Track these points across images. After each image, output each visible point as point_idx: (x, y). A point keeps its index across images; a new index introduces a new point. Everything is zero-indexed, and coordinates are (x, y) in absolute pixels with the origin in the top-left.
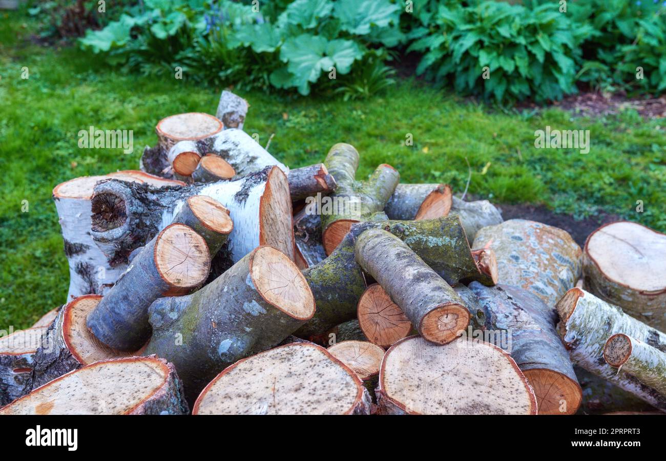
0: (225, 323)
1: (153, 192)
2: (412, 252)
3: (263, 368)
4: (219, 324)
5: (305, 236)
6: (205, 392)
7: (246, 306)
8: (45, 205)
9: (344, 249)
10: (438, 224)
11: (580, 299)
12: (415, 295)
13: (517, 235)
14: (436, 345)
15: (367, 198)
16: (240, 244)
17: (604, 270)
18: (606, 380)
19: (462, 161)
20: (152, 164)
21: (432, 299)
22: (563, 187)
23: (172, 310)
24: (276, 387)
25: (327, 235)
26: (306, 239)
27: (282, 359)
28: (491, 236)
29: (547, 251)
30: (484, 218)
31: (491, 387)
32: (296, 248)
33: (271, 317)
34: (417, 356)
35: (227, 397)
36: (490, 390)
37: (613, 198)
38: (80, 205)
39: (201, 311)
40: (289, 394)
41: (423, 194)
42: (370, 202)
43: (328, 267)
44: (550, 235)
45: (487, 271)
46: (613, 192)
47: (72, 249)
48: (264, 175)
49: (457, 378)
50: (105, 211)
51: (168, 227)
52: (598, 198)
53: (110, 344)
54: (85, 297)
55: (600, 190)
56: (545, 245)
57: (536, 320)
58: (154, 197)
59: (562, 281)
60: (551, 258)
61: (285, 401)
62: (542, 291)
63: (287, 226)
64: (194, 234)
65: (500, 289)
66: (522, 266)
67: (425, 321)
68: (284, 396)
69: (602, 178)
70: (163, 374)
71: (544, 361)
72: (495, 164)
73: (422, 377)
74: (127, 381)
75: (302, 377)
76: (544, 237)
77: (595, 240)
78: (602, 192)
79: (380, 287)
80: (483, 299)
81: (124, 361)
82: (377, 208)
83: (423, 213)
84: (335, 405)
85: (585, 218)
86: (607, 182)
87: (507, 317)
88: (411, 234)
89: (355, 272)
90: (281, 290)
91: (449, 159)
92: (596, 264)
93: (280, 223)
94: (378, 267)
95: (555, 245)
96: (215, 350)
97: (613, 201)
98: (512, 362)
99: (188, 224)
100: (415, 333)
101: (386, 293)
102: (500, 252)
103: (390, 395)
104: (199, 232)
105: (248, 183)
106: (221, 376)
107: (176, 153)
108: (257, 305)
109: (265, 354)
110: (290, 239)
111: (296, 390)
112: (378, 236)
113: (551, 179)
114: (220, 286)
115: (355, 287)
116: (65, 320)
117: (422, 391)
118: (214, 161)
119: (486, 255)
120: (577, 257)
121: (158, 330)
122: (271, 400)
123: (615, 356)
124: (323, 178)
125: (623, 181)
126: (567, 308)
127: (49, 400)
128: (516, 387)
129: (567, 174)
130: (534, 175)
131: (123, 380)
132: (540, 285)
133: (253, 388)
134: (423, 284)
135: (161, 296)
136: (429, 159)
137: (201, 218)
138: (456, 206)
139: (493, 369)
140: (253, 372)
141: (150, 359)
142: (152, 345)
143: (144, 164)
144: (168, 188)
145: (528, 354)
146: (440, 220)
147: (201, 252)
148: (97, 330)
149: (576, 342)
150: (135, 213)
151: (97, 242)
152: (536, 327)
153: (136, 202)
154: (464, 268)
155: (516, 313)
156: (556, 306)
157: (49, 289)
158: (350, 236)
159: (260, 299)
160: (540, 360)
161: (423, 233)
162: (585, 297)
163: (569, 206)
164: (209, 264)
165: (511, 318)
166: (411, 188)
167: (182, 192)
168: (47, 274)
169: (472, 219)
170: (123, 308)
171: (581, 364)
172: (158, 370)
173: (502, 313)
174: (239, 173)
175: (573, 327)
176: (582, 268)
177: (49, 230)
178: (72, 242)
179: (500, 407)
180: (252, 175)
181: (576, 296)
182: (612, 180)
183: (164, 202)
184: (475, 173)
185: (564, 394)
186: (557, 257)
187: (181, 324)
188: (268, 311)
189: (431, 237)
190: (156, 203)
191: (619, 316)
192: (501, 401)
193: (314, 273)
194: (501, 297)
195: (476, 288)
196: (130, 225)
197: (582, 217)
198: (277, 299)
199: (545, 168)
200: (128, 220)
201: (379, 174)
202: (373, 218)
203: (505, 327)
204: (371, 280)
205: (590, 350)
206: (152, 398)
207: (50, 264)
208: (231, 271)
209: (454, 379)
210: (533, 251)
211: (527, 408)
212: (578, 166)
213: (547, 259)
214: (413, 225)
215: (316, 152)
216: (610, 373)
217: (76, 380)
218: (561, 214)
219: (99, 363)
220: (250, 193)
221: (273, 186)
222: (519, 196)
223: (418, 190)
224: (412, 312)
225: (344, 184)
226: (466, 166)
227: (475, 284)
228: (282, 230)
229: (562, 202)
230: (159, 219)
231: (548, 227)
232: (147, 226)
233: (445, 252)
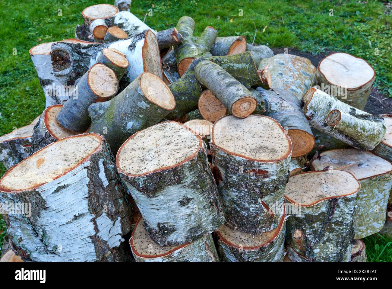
0: (129, 114)
1: (84, 48)
2: (226, 72)
3: (151, 134)
4: (125, 114)
5: (168, 68)
6: (122, 148)
7: (139, 104)
8: (27, 63)
9: (189, 73)
10: (239, 57)
11: (315, 93)
12: (228, 93)
13: (282, 62)
14: (240, 119)
15: (200, 45)
16: (134, 74)
17: (328, 79)
18: (327, 134)
19: (252, 26)
20: (82, 34)
21: (237, 95)
22: (306, 37)
23: (100, 109)
24: (158, 144)
25: (180, 67)
26: (169, 70)
27: (160, 130)
28: (268, 64)
29: (298, 70)
30: (264, 54)
31: (268, 138)
32: (164, 75)
33: (153, 109)
34: (230, 125)
35: (133, 150)
36: (268, 139)
37: (334, 42)
38: (45, 58)
39: (115, 108)
40: (165, 146)
41: (230, 42)
42: (202, 47)
43: (181, 82)
44: (299, 61)
45: (266, 81)
46: (334, 38)
47: (45, 83)
48: (143, 35)
49: (251, 134)
50: (59, 60)
51: (94, 65)
52: (325, 43)
53: (70, 129)
54: (54, 106)
55: (326, 38)
56: (297, 67)
57: (292, 105)
58: (84, 51)
59: (305, 85)
60: (300, 73)
61: (163, 150)
62: (295, 91)
63: (158, 63)
64: (108, 69)
65: (273, 90)
66: (284, 79)
67: (233, 107)
68: (162, 147)
69: (328, 31)
70: (99, 141)
71: (296, 125)
72: (270, 26)
73: (233, 135)
74: (81, 145)
75: (171, 137)
76: (296, 62)
77: (323, 63)
78: (328, 39)
79: (209, 91)
80: (264, 96)
81: (79, 136)
82: (206, 51)
83: (231, 52)
84: (189, 150)
85: (318, 54)
86: (331, 33)
87: (277, 104)
88: (225, 63)
89: (196, 84)
90: (157, 95)
91: (244, 25)
92: (324, 76)
93: (154, 61)
94: (208, 81)
95: (302, 67)
96: (125, 128)
97: (333, 44)
98: (279, 125)
99: (104, 63)
100: (228, 113)
101: (213, 94)
102: (272, 72)
103: (216, 144)
104: (110, 68)
105: (135, 40)
106: (129, 140)
107: (94, 27)
108: (145, 103)
109: (151, 127)
110: (160, 70)
111: (168, 144)
112: (207, 64)
113: (300, 33)
114: (125, 95)
115: (196, 92)
116: (45, 118)
117: (233, 142)
118: (115, 30)
119: (265, 73)
120: (314, 72)
121: (94, 120)
122: (156, 150)
123: (332, 121)
124: (176, 36)
125: (339, 32)
126: (308, 98)
127: (43, 157)
128: (281, 137)
129: (309, 30)
130: (291, 31)
131: (79, 145)
132: (294, 88)
133: (146, 145)
134: (232, 87)
135: (94, 102)
136: (234, 25)
137: (111, 60)
138: (248, 48)
139: (269, 129)
140: (145, 137)
141: (92, 134)
142: (92, 127)
143: (77, 35)
144: (91, 46)
145: (287, 122)
146: (240, 55)
147: (112, 78)
148: (63, 122)
149: (313, 116)
150: (75, 60)
151: (57, 77)
152: (292, 109)
153: (75, 54)
154: (254, 80)
155: (281, 102)
156: (302, 98)
157: (36, 107)
158: (192, 65)
159: (146, 100)
160: (294, 125)
161: (231, 62)
162: (317, 92)
163: (309, 48)
164: (118, 85)
165: (279, 105)
166: (224, 39)
167: (99, 47)
168: (33, 99)
169: (257, 55)
170: (74, 110)
171: (315, 127)
172: (96, 139)
173: (274, 102)
174: (130, 36)
175: (311, 108)
176: (316, 78)
177: (31, 76)
178: (44, 79)
179: (273, 147)
180: (137, 35)
181: (313, 92)
182: (333, 32)
183: (90, 53)
184: (259, 32)
185: (306, 141)
186: (303, 73)
187: (106, 116)
188: (150, 106)
189: (235, 64)
190: (86, 54)
191: (335, 101)
192: (274, 144)
193: (174, 86)
194: (273, 95)
195: (260, 90)
196: (73, 67)
197: (316, 53)
198: (155, 99)
199: (297, 27)
200: (72, 64)
201: (206, 32)
202: (204, 56)
203: (275, 110)
204: (204, 88)
205: (320, 119)
206: (95, 153)
207: (35, 94)
208: (129, 87)
209: (250, 135)
210: (290, 70)
211: (287, 147)
212: (315, 25)
213: (298, 74)
214: (226, 58)
215: (171, 25)
216: (329, 130)
217: (55, 147)
218: (305, 52)
219: (65, 138)
220: (136, 45)
221: (149, 41)
222: (283, 43)
223: (228, 40)
224: (226, 103)
225: (188, 39)
226: (254, 29)
227: (259, 88)
228: (155, 65)
229: (306, 46)
230: (89, 63)
231: (298, 57)
232: (82, 67)
233: (243, 72)
